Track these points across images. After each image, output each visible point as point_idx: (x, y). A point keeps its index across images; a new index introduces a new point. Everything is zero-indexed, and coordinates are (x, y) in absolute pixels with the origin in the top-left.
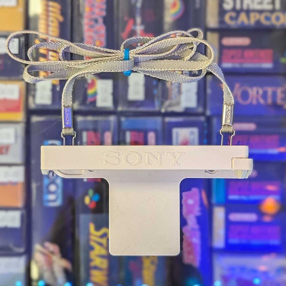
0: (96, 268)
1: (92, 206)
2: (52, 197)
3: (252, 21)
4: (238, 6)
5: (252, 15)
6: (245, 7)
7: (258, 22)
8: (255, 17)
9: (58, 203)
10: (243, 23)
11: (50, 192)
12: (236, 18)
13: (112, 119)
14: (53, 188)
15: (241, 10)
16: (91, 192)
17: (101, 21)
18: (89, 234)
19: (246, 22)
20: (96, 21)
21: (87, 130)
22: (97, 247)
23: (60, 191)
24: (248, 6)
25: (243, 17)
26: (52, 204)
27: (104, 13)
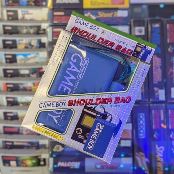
0: (159, 161)
1: (157, 138)
2: (141, 135)
9: (144, 137)
11: (141, 133)
13: (164, 105)
14: (142, 131)
16: (156, 133)
17: (159, 67)
18: (155, 149)
20: (158, 68)
21: (154, 109)
22: (159, 154)
23: (144, 133)
26: (142, 138)
27: (160, 65)
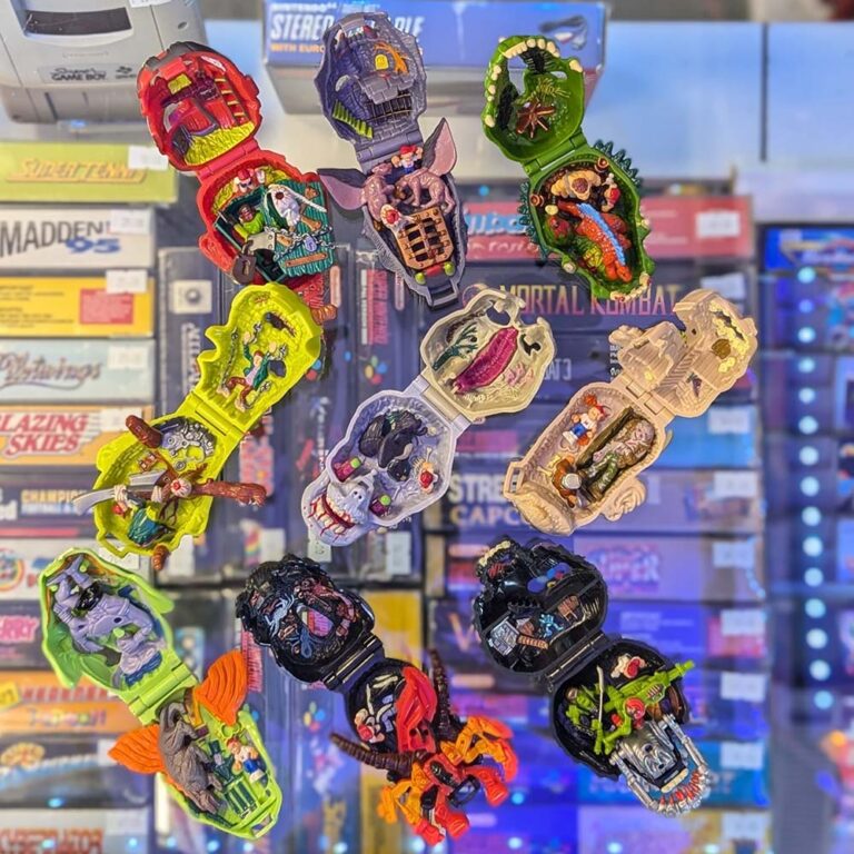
3: (492, 520)
4: (470, 498)
5: (491, 511)
6: (481, 498)
7: (500, 522)
8: (495, 513)
10: (477, 522)
12: (468, 515)
15: (476, 503)
19: (482, 520)
24: (485, 496)
25: (477, 514)
